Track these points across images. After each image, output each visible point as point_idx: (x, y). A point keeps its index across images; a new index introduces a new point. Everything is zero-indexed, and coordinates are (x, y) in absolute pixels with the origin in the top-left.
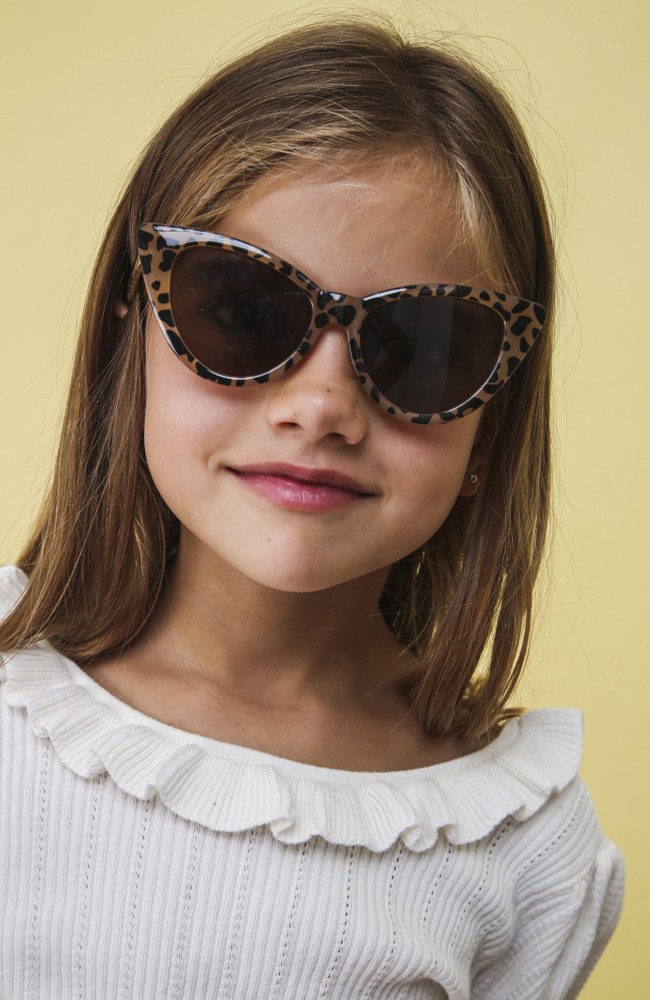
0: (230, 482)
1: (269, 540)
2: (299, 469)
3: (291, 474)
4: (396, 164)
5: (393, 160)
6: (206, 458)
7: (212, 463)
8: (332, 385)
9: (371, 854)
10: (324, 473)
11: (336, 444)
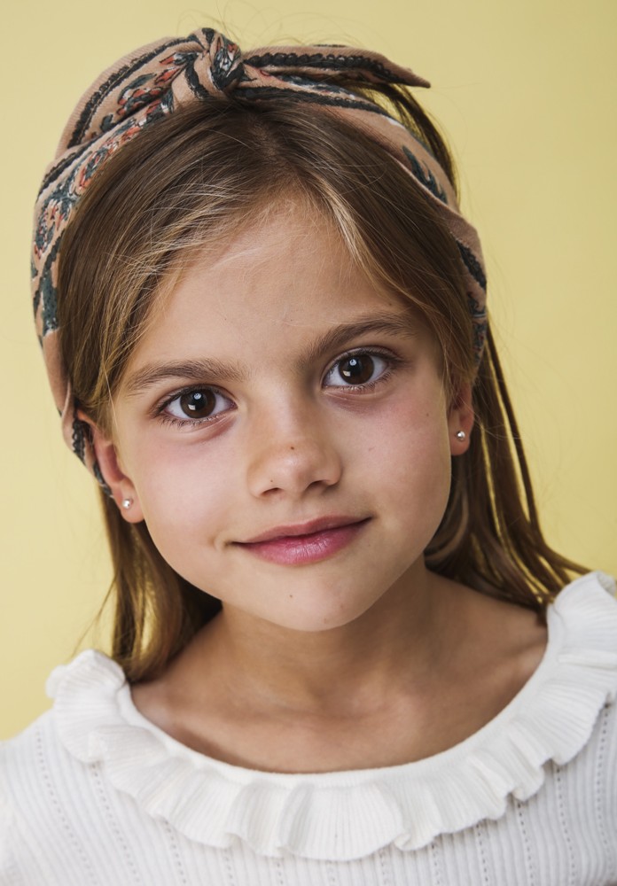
0: (239, 556)
1: (291, 596)
2: (295, 528)
3: (290, 534)
4: (270, 212)
5: (266, 211)
6: (212, 542)
7: (219, 544)
8: (293, 440)
9: (495, 823)
10: (319, 522)
11: (318, 491)
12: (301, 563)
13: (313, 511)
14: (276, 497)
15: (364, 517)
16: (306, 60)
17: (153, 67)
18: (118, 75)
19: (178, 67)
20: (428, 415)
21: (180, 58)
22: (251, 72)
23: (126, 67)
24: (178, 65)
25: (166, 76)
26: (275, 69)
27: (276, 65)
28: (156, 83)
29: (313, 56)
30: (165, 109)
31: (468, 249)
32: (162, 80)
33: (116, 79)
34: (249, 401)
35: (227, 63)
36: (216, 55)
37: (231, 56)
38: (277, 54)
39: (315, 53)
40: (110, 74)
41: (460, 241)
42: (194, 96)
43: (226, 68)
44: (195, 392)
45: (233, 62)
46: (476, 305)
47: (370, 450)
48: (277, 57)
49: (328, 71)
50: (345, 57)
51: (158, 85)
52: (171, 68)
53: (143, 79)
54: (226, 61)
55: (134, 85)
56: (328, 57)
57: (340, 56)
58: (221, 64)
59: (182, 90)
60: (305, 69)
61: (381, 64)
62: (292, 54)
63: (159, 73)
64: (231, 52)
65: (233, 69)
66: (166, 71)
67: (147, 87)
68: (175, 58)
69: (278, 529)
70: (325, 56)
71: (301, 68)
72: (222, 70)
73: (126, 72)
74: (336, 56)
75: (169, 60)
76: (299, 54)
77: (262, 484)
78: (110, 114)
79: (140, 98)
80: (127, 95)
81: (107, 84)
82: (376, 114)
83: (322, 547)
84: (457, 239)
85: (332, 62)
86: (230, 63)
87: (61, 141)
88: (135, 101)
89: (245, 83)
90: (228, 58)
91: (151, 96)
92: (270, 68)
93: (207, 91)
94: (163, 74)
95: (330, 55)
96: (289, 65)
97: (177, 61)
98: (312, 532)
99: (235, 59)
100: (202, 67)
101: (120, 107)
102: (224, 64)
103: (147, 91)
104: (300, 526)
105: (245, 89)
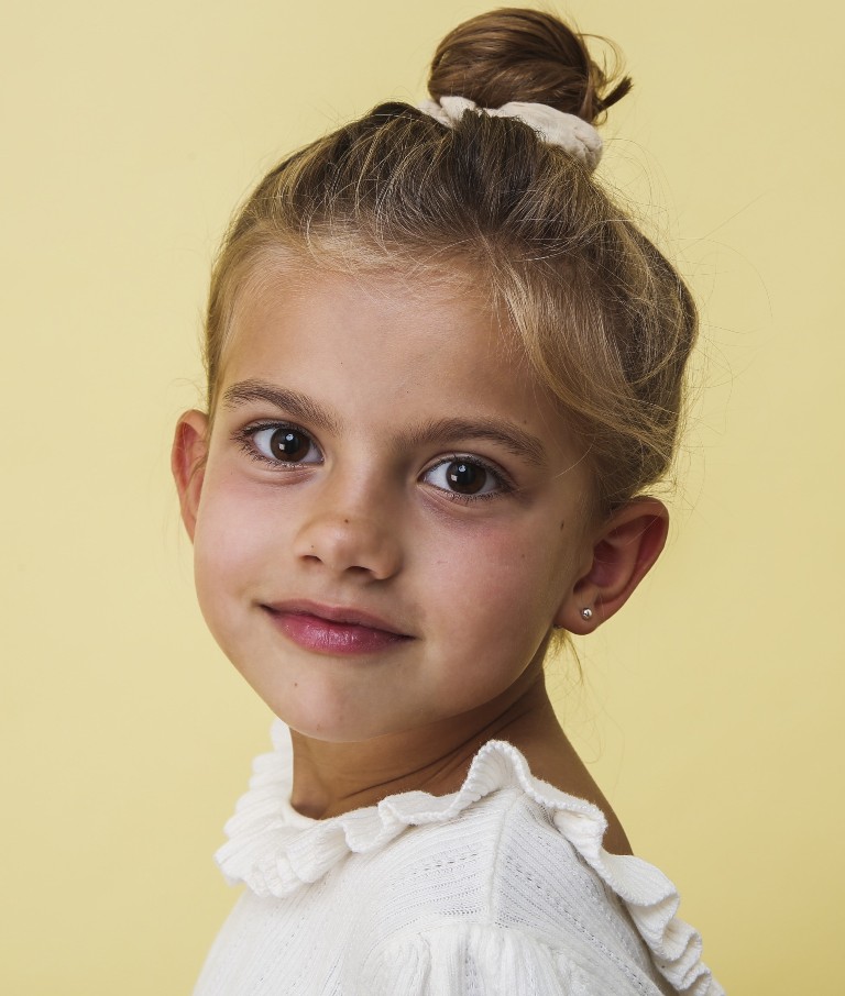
0: (263, 622)
1: (296, 685)
2: (322, 608)
6: (240, 593)
7: (246, 600)
10: (350, 612)
11: (361, 579)
12: (318, 649)
13: (347, 598)
14: (315, 567)
15: (406, 631)
20: (523, 556)
34: (336, 461)
44: (288, 432)
47: (439, 562)
69: (305, 602)
77: (304, 548)
98: (338, 620)
104: (328, 609)
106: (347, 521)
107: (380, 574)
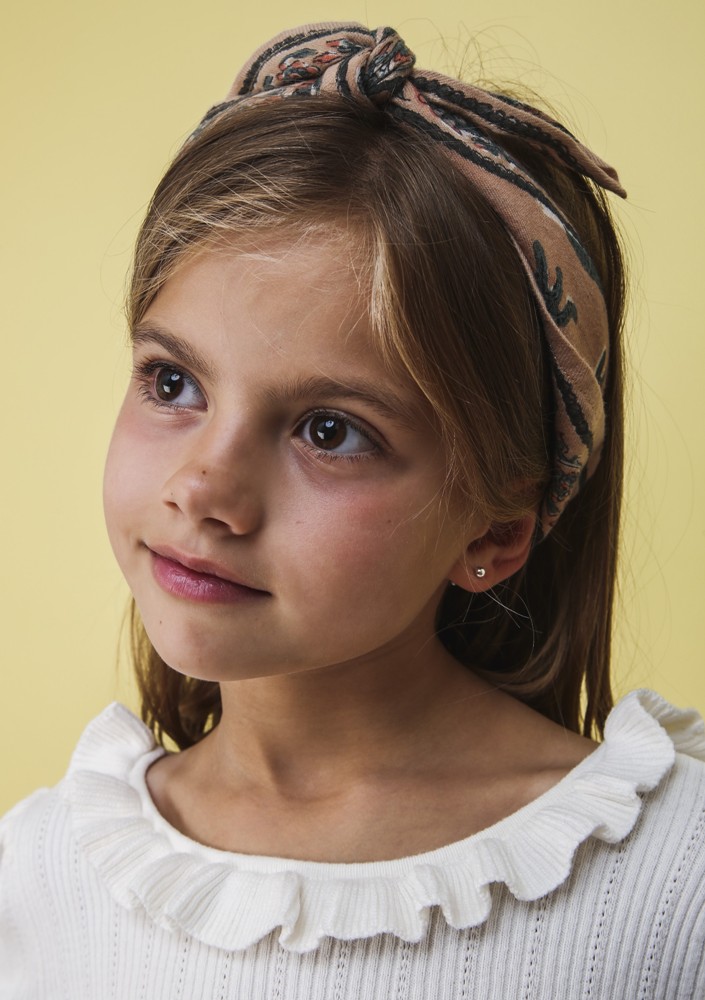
1: (161, 622)
10: (203, 563)
11: (219, 532)
14: (173, 512)
16: (474, 104)
17: (319, 46)
18: (293, 39)
19: (340, 54)
21: (346, 46)
22: (410, 91)
23: (302, 35)
24: (342, 52)
25: (325, 58)
26: (437, 99)
27: (439, 96)
28: (314, 62)
29: (482, 104)
30: (313, 92)
31: (570, 385)
32: (319, 61)
33: (289, 42)
35: (384, 71)
36: (376, 57)
37: (391, 66)
38: (444, 85)
39: (486, 102)
40: (288, 36)
41: (564, 373)
42: (336, 89)
43: (380, 74)
45: (390, 73)
46: (565, 450)
47: (298, 522)
48: (444, 89)
49: (492, 126)
50: (517, 121)
51: (316, 64)
52: (333, 52)
53: (306, 52)
54: (383, 68)
55: (297, 55)
56: (498, 111)
57: (512, 117)
58: (376, 69)
59: (329, 79)
60: (470, 114)
61: (566, 147)
62: (460, 92)
63: (320, 52)
64: (395, 61)
65: (387, 79)
66: (327, 53)
67: (306, 62)
68: (341, 44)
70: (495, 109)
71: (465, 111)
72: (375, 75)
73: (301, 38)
74: (508, 115)
75: (334, 44)
76: (468, 95)
77: (167, 496)
78: (271, 75)
79: (297, 70)
80: (288, 62)
81: (280, 44)
82: (530, 197)
83: (201, 591)
84: (559, 368)
85: (501, 119)
86: (387, 71)
87: (234, 84)
88: (292, 71)
89: (397, 100)
90: (388, 66)
91: (307, 72)
92: (432, 96)
93: (349, 90)
94: (322, 55)
95: (500, 111)
96: (454, 102)
97: (341, 47)
99: (394, 70)
100: (355, 63)
101: (279, 71)
102: (380, 69)
103: (304, 66)
105: (396, 106)
106: (204, 472)
107: (236, 530)
